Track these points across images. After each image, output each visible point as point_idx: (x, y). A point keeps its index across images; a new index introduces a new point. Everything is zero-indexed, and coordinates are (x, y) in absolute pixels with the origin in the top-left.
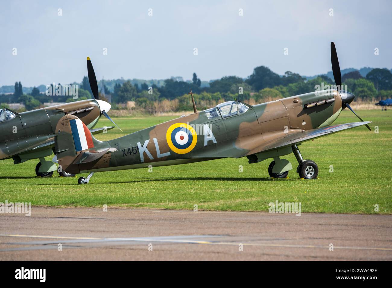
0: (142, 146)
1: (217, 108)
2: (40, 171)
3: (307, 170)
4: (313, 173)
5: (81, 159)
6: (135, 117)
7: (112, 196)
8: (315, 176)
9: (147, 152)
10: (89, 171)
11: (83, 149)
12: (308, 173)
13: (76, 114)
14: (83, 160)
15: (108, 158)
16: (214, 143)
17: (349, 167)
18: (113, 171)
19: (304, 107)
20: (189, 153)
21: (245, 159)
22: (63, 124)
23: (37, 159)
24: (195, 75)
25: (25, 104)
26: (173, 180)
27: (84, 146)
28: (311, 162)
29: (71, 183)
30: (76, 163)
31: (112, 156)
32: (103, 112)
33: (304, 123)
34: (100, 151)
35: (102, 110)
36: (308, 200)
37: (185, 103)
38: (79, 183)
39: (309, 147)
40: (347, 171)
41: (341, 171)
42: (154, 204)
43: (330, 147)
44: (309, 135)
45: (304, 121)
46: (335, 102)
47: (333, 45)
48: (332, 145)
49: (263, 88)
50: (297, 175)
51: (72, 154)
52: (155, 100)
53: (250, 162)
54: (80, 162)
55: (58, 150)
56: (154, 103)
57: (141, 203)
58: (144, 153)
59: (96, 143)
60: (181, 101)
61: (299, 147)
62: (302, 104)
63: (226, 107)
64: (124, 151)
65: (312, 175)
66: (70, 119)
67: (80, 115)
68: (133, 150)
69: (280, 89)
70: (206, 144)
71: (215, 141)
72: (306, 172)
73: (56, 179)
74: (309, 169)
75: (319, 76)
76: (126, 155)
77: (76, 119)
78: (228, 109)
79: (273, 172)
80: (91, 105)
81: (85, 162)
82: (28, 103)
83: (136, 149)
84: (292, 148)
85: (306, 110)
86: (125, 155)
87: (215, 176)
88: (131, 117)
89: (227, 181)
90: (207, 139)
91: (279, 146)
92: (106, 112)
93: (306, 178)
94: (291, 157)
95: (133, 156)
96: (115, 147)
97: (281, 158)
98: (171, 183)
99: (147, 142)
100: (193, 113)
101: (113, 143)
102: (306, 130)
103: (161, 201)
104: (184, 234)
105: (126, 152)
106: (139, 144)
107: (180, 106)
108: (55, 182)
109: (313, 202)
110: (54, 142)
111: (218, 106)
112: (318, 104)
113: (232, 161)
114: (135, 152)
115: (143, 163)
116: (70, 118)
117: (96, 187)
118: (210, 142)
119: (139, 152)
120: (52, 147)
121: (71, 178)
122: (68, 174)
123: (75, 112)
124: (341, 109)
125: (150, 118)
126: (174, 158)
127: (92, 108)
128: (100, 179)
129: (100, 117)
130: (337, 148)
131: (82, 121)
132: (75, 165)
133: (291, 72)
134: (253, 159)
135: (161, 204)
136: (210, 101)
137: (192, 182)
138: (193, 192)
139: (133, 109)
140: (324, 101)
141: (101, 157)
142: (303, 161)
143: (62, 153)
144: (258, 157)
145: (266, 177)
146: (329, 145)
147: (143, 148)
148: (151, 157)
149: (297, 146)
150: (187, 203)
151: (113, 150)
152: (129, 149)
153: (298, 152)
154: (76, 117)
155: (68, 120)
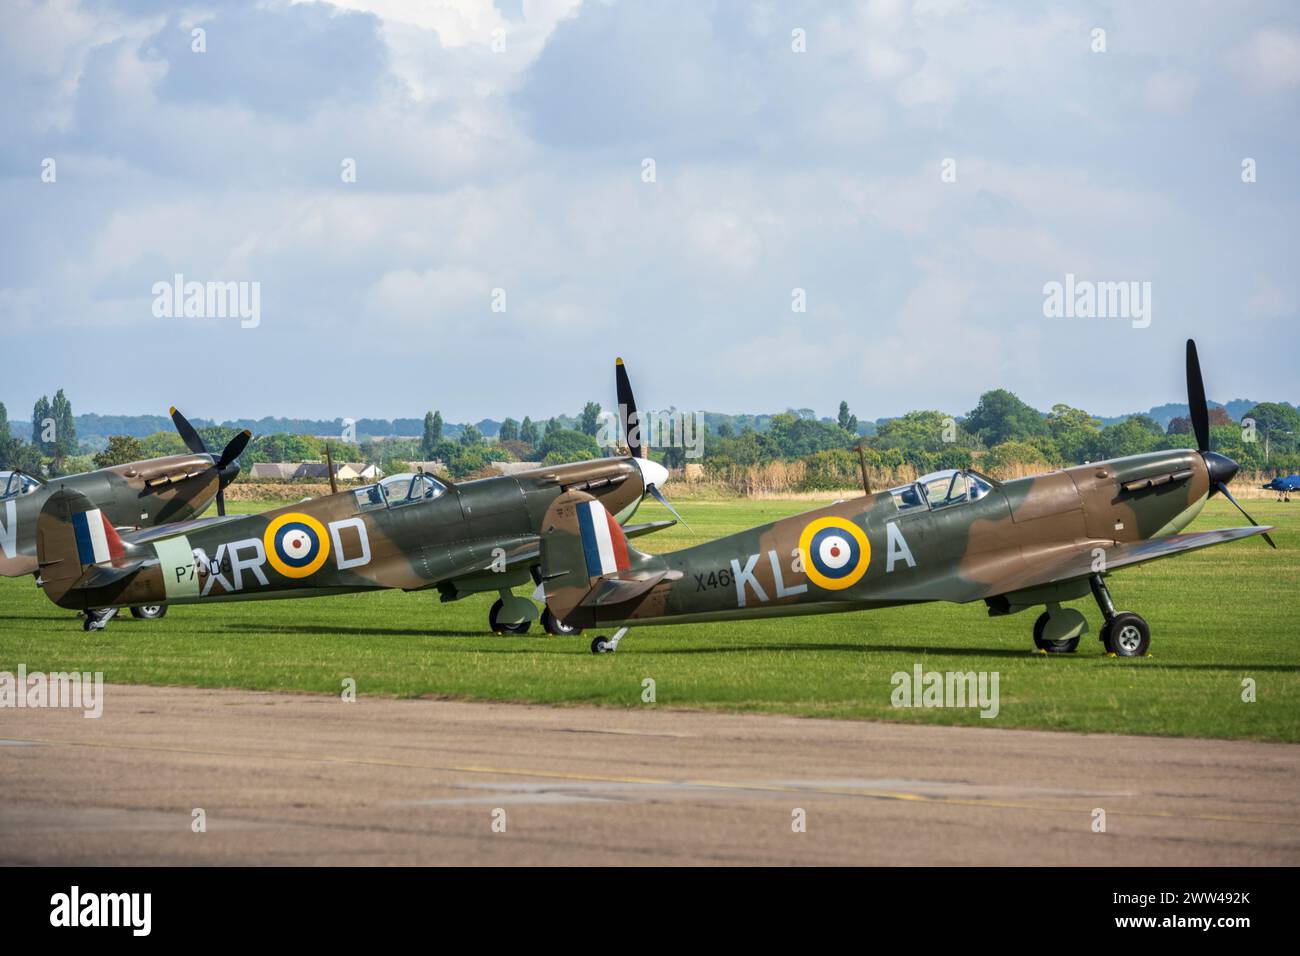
0: (743, 569)
1: (919, 484)
2: (499, 621)
3: (1124, 635)
4: (1137, 643)
5: (599, 595)
6: (703, 500)
7: (681, 683)
8: (1142, 650)
9: (754, 581)
10: (616, 622)
11: (605, 572)
12: (1125, 643)
13: (588, 490)
14: (604, 596)
15: (662, 594)
16: (910, 565)
17: (1218, 632)
18: (668, 626)
19: (1120, 487)
20: (850, 589)
21: (980, 607)
22: (560, 512)
23: (493, 593)
24: (844, 408)
25: (447, 462)
26: (811, 649)
27: (608, 564)
28: (1134, 618)
29: (575, 650)
30: (589, 604)
31: (671, 589)
32: (651, 486)
33: (1119, 527)
34: (645, 576)
35: (647, 482)
36: (1141, 704)
37: (822, 469)
38: (595, 649)
39: (1119, 582)
40: (1213, 639)
41: (1200, 640)
42: (781, 704)
43: (1168, 585)
44: (1132, 554)
45: (1119, 521)
46: (1194, 478)
47: (1191, 345)
48: (1173, 579)
49: (1001, 443)
50: (1100, 646)
51: (579, 584)
52: (752, 462)
53: (992, 613)
54: (598, 601)
55: (546, 570)
56: (749, 468)
57: (749, 702)
58: (747, 584)
59: (634, 558)
60: (811, 465)
61: (1107, 581)
62: (1116, 480)
63: (939, 483)
64: (699, 579)
65: (1134, 648)
66: (578, 502)
67: (598, 492)
68: (721, 578)
69: (1040, 445)
70: (890, 567)
71: (911, 562)
72: (1122, 640)
73: (539, 639)
74: (1128, 634)
75: (1131, 417)
76: (705, 589)
77: (591, 503)
78: (944, 488)
79: (1045, 636)
80: (621, 469)
81: (609, 603)
82: (454, 461)
83: (729, 575)
84: (1091, 583)
85: (1124, 494)
86: (701, 588)
87: (906, 643)
88: (694, 500)
89: (937, 656)
90: (892, 557)
91: (1061, 578)
92: (656, 486)
93: (1120, 653)
94: (1085, 605)
95: (720, 591)
96: (679, 570)
97: (1064, 605)
98: (809, 657)
99: (753, 560)
100: (862, 494)
101: (676, 559)
102: (1123, 542)
103: (797, 699)
104: (860, 776)
105: (705, 582)
106: (735, 564)
107: (808, 478)
108: (538, 647)
109: (1154, 710)
110: (537, 553)
111: (921, 480)
112: (1153, 482)
113: (944, 610)
114: (725, 581)
115: (742, 608)
116: (576, 500)
117: (636, 661)
118: (900, 563)
119: (734, 582)
120: (529, 564)
121: (573, 638)
122: (566, 629)
123: (584, 486)
124: (1207, 494)
125: (740, 504)
126: (815, 600)
127: (623, 477)
128: (641, 643)
129: (642, 499)
130: (1185, 585)
131: (606, 507)
132: (586, 609)
133: (1067, 407)
134: (1000, 605)
135: (798, 704)
136: (878, 467)
137: (857, 656)
138: (868, 679)
139: (699, 481)
140: (1167, 477)
141: (648, 592)
142: (1116, 613)
143: (556, 579)
144: (1011, 603)
145: (1027, 648)
146: (1166, 579)
147: (744, 573)
148: (762, 595)
149: (1101, 577)
150: (857, 705)
151: (675, 575)
152: (712, 574)
153: (1105, 593)
154: (590, 496)
155: (573, 504)
